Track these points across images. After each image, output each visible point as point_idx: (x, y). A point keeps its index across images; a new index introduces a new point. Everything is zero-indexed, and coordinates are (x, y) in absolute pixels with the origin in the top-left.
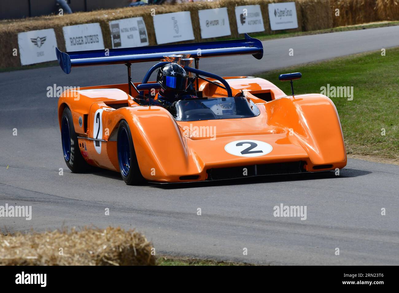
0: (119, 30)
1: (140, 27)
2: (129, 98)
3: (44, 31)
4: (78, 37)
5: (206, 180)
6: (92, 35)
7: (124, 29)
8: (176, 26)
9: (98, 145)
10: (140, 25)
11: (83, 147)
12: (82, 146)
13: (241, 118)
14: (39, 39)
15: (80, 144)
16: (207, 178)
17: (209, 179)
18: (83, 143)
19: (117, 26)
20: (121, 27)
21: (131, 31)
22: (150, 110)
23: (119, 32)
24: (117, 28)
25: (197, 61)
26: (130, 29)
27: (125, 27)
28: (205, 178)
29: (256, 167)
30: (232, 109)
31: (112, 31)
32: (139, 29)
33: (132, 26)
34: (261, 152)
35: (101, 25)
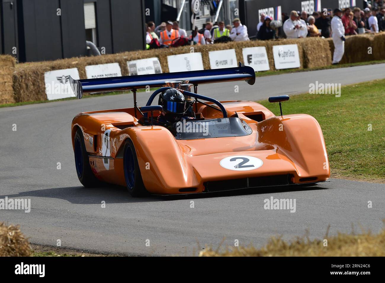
0: (136, 69)
1: (156, 67)
2: (135, 120)
3: (68, 70)
4: (99, 75)
5: (203, 191)
6: (112, 74)
7: (141, 68)
8: (188, 65)
9: (106, 162)
10: (155, 65)
11: (94, 164)
12: (92, 164)
13: (235, 136)
14: (64, 77)
15: (91, 162)
16: (204, 190)
17: (206, 191)
18: (93, 161)
19: (134, 65)
20: (138, 67)
21: (147, 70)
22: (152, 129)
23: (136, 71)
24: (135, 68)
25: (196, 87)
26: (147, 68)
27: (141, 67)
28: (202, 191)
29: (248, 179)
30: (227, 129)
31: (130, 70)
32: (155, 68)
33: (148, 66)
34: (253, 166)
35: (120, 65)
